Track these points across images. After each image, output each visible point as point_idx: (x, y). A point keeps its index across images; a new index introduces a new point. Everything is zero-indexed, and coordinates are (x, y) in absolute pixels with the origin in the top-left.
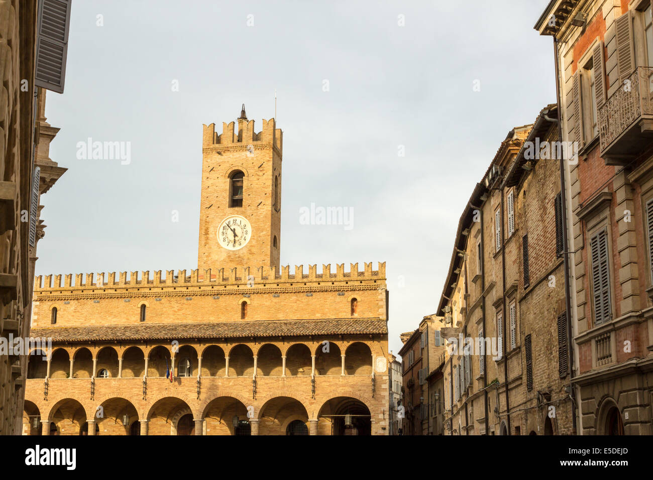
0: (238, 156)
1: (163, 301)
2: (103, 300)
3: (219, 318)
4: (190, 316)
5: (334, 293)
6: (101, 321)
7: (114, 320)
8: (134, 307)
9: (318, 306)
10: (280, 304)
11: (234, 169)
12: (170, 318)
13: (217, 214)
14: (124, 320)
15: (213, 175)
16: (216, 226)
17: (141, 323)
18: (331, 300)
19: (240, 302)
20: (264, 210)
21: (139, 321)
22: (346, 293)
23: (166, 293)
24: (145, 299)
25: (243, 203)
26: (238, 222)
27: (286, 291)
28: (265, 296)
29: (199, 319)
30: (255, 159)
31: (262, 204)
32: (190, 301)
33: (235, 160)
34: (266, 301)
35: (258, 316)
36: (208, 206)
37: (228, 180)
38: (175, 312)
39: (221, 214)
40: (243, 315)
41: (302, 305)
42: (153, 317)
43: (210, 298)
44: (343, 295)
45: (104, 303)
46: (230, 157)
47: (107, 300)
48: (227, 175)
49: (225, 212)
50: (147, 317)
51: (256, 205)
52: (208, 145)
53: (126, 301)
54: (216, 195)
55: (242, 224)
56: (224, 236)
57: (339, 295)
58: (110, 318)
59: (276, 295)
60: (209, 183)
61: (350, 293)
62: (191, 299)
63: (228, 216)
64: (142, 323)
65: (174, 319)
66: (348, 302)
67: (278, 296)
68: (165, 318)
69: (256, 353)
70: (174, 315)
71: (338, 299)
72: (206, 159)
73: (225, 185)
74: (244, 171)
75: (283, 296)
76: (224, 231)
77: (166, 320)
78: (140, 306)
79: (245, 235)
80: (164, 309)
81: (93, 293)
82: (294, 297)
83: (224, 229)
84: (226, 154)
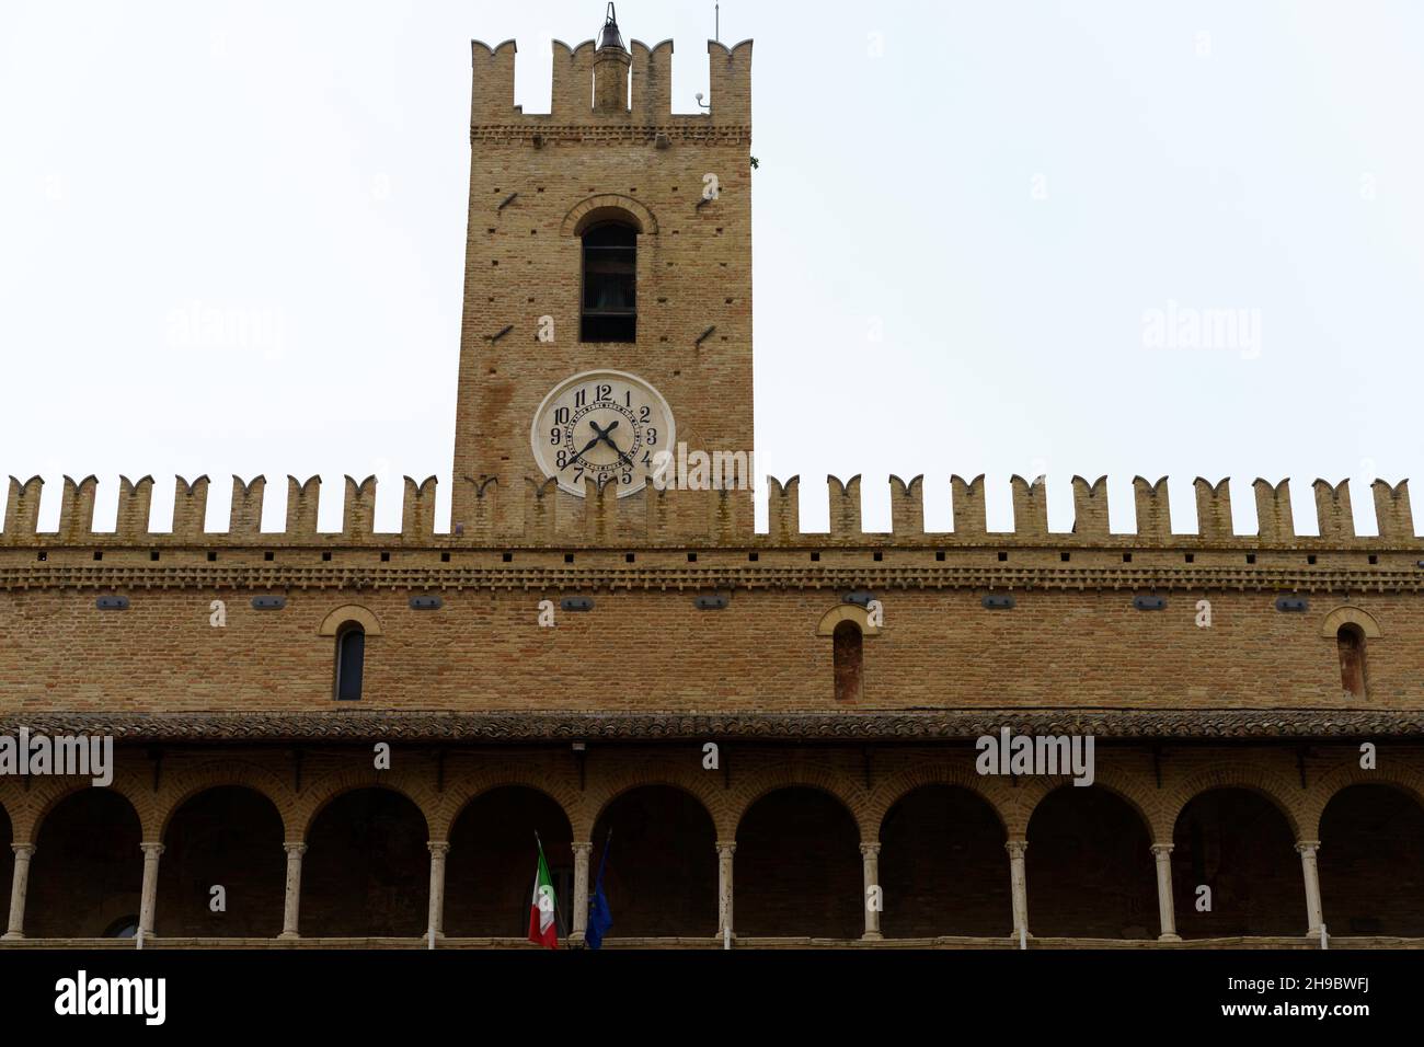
0: (615, 160)
1: (447, 609)
2: (147, 601)
3: (726, 693)
4: (583, 681)
5: (1259, 600)
6: (131, 691)
7: (202, 687)
8: (303, 636)
9: (1195, 653)
10: (1016, 638)
11: (598, 203)
12: (485, 688)
13: (531, 365)
14: (251, 692)
15: (513, 220)
16: (530, 403)
17: (334, 705)
18: (1249, 627)
19: (829, 625)
20: (723, 357)
21: (328, 696)
22: (1314, 604)
23: (463, 574)
24: (359, 599)
25: (640, 330)
26: (617, 395)
27: (1047, 584)
28: (945, 601)
29: (631, 694)
30: (682, 175)
31: (717, 336)
32: (580, 614)
33: (602, 174)
34: (952, 625)
35: (919, 688)
36: (494, 332)
37: (577, 242)
38: (508, 657)
39: (550, 364)
40: (845, 684)
41: (1122, 647)
42: (398, 681)
43: (683, 607)
44: (1300, 608)
45: (150, 611)
46: (582, 163)
47: (165, 599)
48: (571, 225)
49: (565, 357)
50: (369, 682)
51: (694, 339)
52: (495, 114)
53: (260, 606)
54: (526, 293)
55: (636, 406)
56: (560, 447)
57: (1285, 608)
58: (178, 681)
59: (999, 600)
60: (500, 247)
61: (1330, 602)
62: (585, 608)
63: (577, 371)
64: (345, 704)
65: (504, 694)
66: (1326, 639)
67: (1007, 606)
68: (460, 686)
69: (1022, 828)
70: (503, 672)
71: (1282, 624)
72: (485, 162)
73: (565, 259)
74: (640, 213)
75: (1027, 606)
76: (560, 426)
77: (464, 695)
78: (331, 626)
79: (646, 447)
80: (456, 648)
81: (95, 564)
82: (1081, 611)
83: (558, 418)
84: (566, 150)
